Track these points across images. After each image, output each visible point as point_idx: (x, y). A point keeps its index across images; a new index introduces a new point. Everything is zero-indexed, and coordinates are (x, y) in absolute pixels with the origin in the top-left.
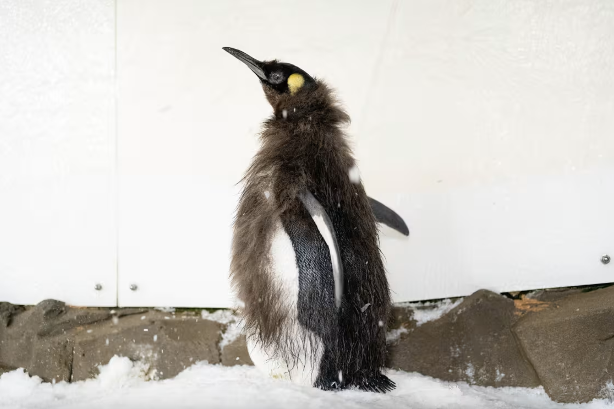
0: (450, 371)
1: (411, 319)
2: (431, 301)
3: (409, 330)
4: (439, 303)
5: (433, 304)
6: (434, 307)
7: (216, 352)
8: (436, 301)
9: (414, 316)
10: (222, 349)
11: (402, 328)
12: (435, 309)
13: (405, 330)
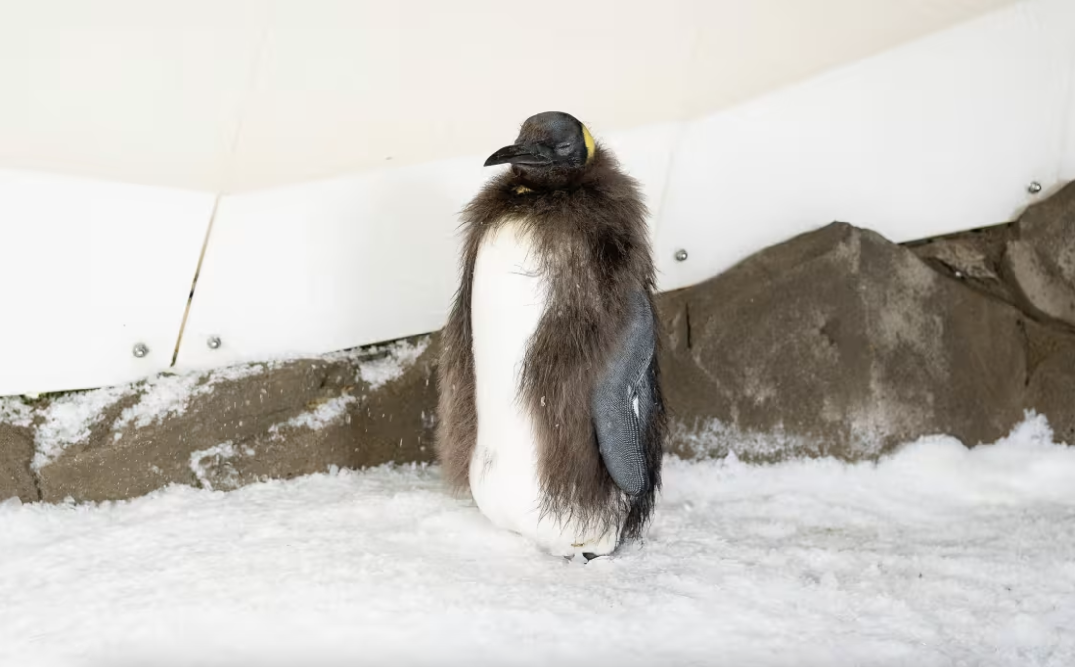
0: (423, 449)
1: (357, 379)
2: (378, 345)
3: (358, 398)
4: (391, 347)
5: (382, 349)
6: (386, 354)
7: (28, 478)
8: (384, 344)
9: (360, 373)
10: (38, 472)
11: (344, 394)
12: (389, 358)
13: (352, 399)
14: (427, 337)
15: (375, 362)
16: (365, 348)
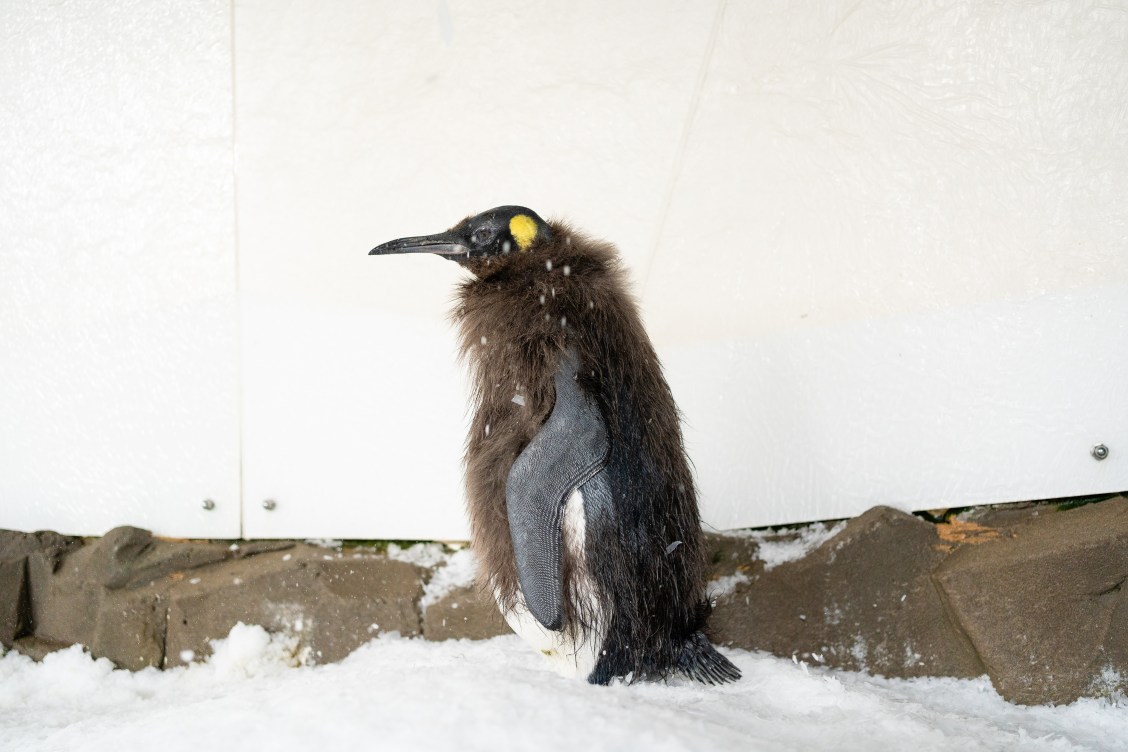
0: (824, 649)
1: (754, 558)
2: (789, 526)
3: (751, 578)
4: (803, 531)
5: (793, 531)
6: (795, 537)
7: (414, 616)
8: (798, 526)
9: (759, 552)
10: (424, 611)
11: (738, 573)
12: (798, 541)
13: (743, 578)
14: (844, 523)
15: (781, 543)
16: (776, 528)
